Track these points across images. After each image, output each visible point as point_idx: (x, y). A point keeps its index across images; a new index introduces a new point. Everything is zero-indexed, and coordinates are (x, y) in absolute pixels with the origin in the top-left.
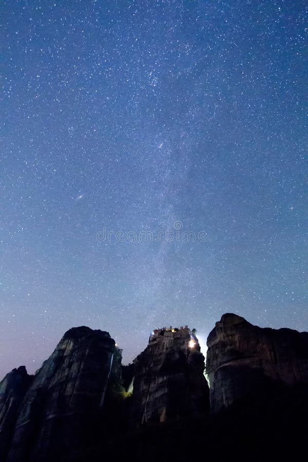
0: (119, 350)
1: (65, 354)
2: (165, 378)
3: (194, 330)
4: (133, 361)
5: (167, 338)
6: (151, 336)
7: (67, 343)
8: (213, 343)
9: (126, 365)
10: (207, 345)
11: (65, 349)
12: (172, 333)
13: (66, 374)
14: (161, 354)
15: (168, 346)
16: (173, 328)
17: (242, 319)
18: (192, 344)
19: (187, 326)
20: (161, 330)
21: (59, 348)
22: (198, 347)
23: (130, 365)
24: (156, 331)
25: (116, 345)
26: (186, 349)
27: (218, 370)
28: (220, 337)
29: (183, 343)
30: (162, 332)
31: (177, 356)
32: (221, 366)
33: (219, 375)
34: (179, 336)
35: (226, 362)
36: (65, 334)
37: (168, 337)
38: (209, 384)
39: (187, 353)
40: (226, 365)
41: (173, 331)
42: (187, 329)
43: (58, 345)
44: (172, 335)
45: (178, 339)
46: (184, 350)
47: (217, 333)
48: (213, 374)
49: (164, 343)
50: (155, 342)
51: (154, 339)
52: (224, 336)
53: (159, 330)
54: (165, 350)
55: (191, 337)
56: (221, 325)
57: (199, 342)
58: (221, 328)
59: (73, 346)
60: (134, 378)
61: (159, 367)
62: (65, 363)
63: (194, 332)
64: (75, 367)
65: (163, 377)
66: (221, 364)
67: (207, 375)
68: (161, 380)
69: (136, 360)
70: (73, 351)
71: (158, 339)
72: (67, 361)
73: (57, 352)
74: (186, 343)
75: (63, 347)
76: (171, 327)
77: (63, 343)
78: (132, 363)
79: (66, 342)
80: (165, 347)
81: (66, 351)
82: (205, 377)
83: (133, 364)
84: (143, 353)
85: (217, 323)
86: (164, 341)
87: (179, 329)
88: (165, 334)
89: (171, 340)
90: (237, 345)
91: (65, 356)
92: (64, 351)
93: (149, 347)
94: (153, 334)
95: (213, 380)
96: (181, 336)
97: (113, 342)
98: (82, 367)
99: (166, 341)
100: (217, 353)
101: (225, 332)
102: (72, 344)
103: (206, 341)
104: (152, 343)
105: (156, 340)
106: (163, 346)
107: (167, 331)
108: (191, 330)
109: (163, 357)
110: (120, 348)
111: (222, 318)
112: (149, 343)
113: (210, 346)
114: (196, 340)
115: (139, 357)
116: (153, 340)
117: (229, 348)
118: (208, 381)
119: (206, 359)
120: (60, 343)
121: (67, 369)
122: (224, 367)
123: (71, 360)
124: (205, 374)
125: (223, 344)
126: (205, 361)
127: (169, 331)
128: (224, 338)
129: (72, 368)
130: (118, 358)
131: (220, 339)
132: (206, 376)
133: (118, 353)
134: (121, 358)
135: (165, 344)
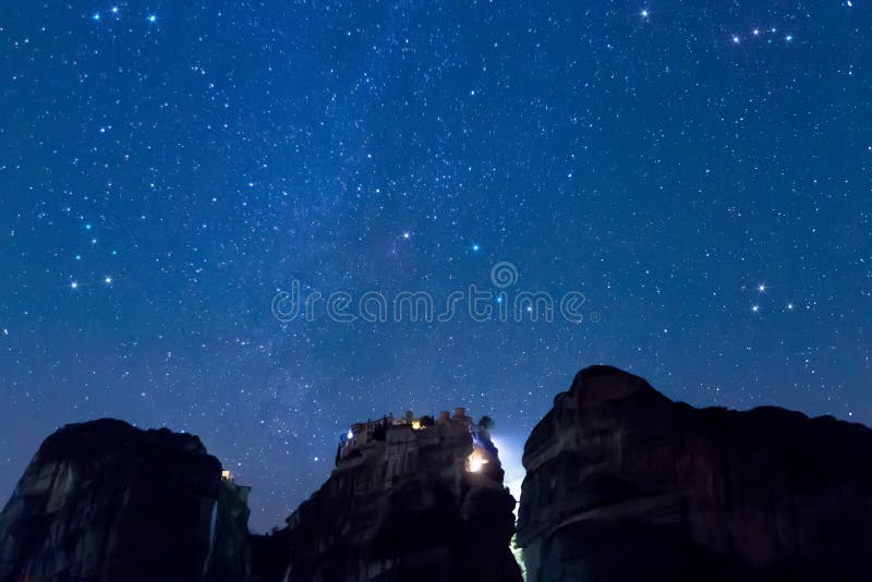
0: (239, 488)
1: (50, 508)
2: (389, 565)
3: (485, 422)
4: (287, 520)
5: (394, 449)
6: (344, 443)
7: (54, 475)
8: (542, 458)
9: (263, 534)
10: (525, 464)
11: (49, 492)
12: (414, 431)
13: (59, 567)
14: (374, 496)
15: (398, 473)
16: (417, 416)
17: (642, 382)
18: (476, 463)
19: (463, 409)
20: (376, 424)
21: (25, 492)
22: (495, 472)
23: (278, 534)
24: (358, 428)
25: (226, 474)
26: (458, 476)
27: (554, 534)
28: (565, 439)
29: (449, 462)
30: (380, 431)
31: (428, 499)
32: (564, 524)
33: (556, 549)
34: (436, 441)
35: (578, 511)
36: (42, 447)
37: (399, 443)
38: (524, 575)
39: (459, 492)
40: (577, 518)
41: (416, 426)
42: (462, 417)
43: (21, 482)
44: (413, 437)
45: (430, 448)
46: (452, 480)
47: (557, 425)
48: (537, 547)
49: (386, 463)
50: (355, 462)
51: (354, 453)
52: (577, 434)
53: (369, 423)
54: (388, 485)
55: (475, 441)
56: (571, 403)
57: (501, 456)
58: (571, 413)
59: (77, 484)
60: (289, 570)
61: (369, 535)
62: (54, 536)
63: (486, 427)
64: (87, 548)
65: (383, 563)
66: (563, 516)
67: (520, 549)
68: (374, 571)
69: (297, 516)
70: (73, 500)
71: (365, 454)
72: (56, 531)
73: (21, 503)
74: (457, 460)
75: (42, 485)
76: (409, 414)
77: (38, 472)
78: (283, 525)
79: (49, 469)
80: (389, 474)
81: (53, 500)
82: (512, 556)
83: (287, 529)
84: (317, 496)
85: (559, 398)
86: (385, 458)
87: (435, 419)
88: (388, 437)
89: (410, 454)
90: (618, 461)
91: (53, 516)
92: (43, 498)
93: (336, 476)
94: (350, 435)
95: (537, 565)
96: (442, 439)
97: (214, 465)
98: (111, 544)
99: (394, 458)
100: (553, 483)
101: (582, 423)
102: (70, 477)
103: (523, 452)
104: (345, 466)
105: (361, 455)
106: (384, 473)
107: (395, 427)
108: (476, 421)
109: (382, 504)
110: (239, 484)
111: (575, 381)
112: (337, 464)
113: (534, 468)
114: (491, 452)
115: (304, 508)
116: (346, 455)
117: (590, 470)
118: (524, 568)
119: (518, 505)
120: (28, 474)
121: (61, 556)
122: (572, 525)
123: (72, 527)
124: (516, 548)
125: (573, 460)
126: (515, 512)
127: (403, 426)
128: (578, 440)
129: (79, 549)
130: (235, 513)
131: (565, 444)
132: (517, 553)
133: (234, 499)
134: (245, 514)
135: (391, 464)
